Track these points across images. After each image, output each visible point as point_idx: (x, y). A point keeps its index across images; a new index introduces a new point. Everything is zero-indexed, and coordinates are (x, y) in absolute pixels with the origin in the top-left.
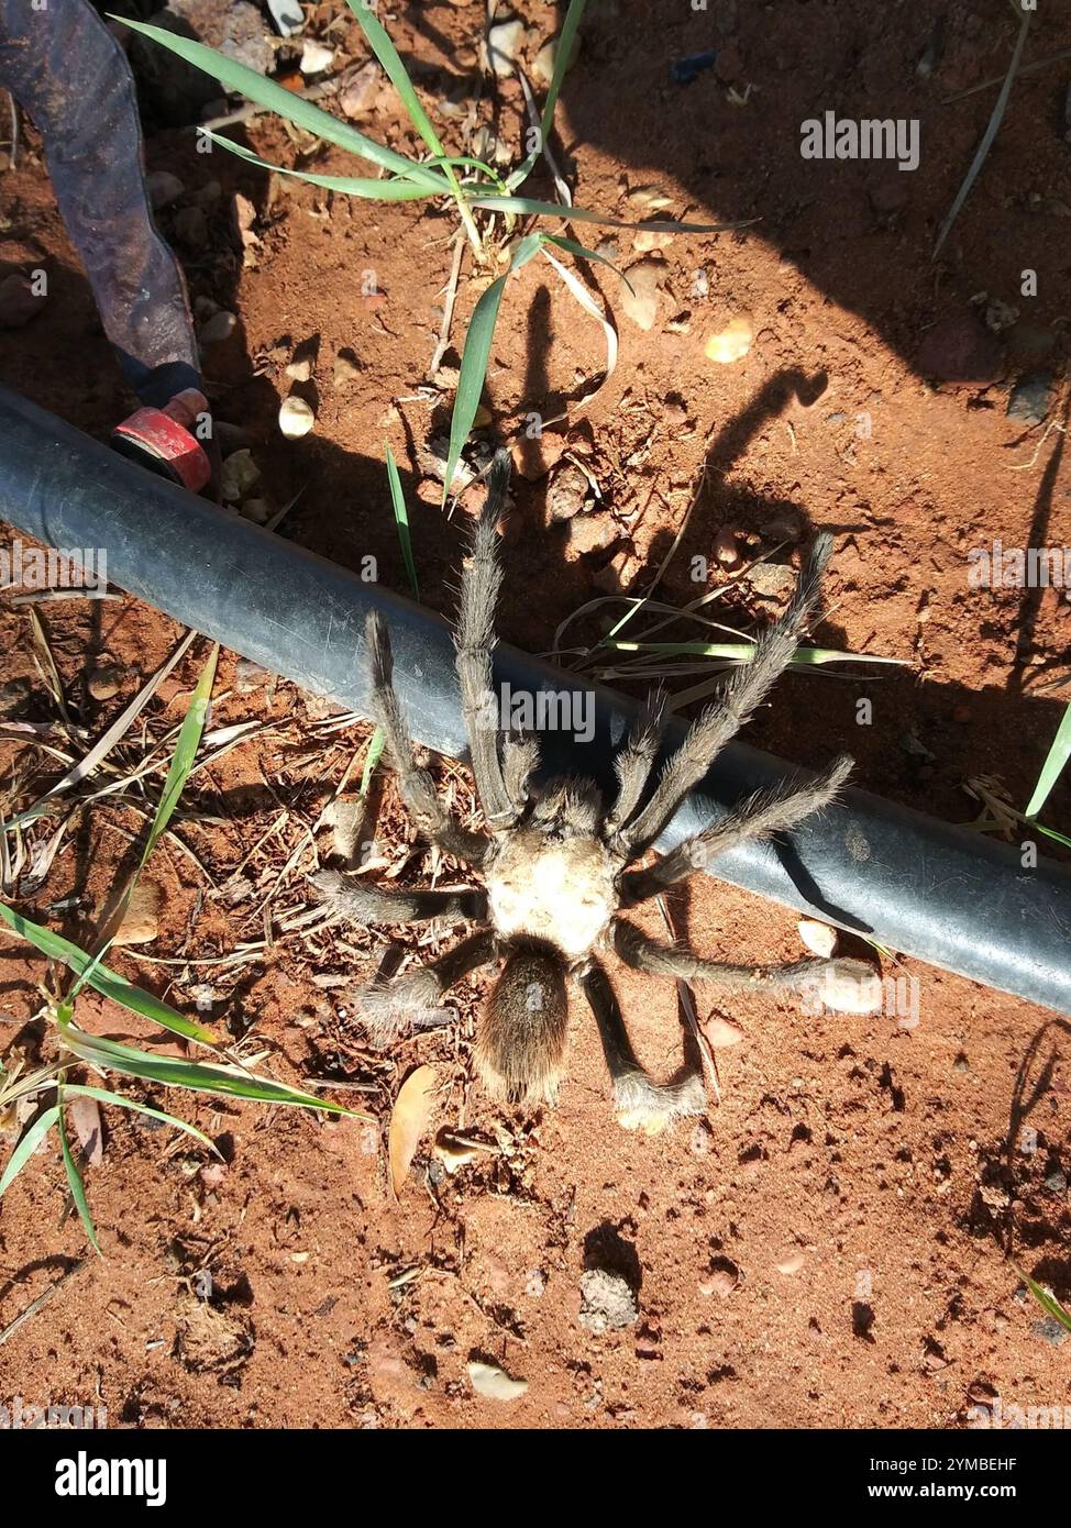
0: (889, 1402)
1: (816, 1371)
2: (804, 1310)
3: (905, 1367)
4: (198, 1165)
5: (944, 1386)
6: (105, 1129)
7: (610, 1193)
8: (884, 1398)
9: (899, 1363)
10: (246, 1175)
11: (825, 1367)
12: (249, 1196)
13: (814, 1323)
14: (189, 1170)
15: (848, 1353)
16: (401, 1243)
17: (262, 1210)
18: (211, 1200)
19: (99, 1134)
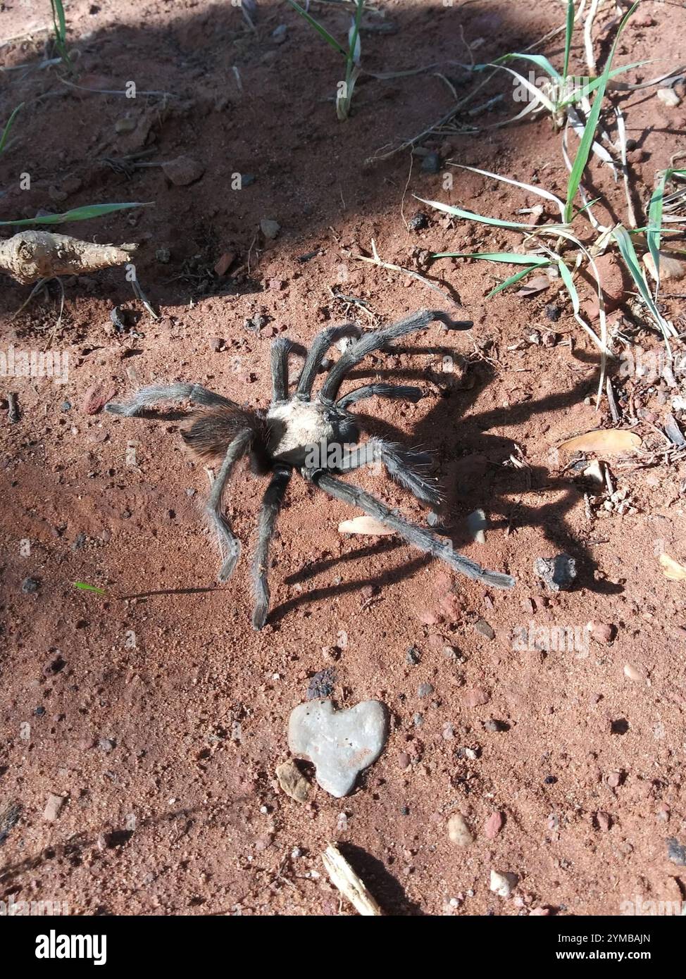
0: (571, 759)
1: (569, 707)
2: (605, 688)
3: (599, 762)
4: (537, 342)
5: (594, 795)
6: (537, 294)
7: (616, 562)
8: (572, 754)
9: (600, 758)
10: (541, 366)
11: (575, 712)
12: (530, 371)
13: (601, 697)
14: (533, 338)
15: (590, 723)
16: (535, 456)
17: (525, 380)
18: (521, 353)
19: (531, 292)
